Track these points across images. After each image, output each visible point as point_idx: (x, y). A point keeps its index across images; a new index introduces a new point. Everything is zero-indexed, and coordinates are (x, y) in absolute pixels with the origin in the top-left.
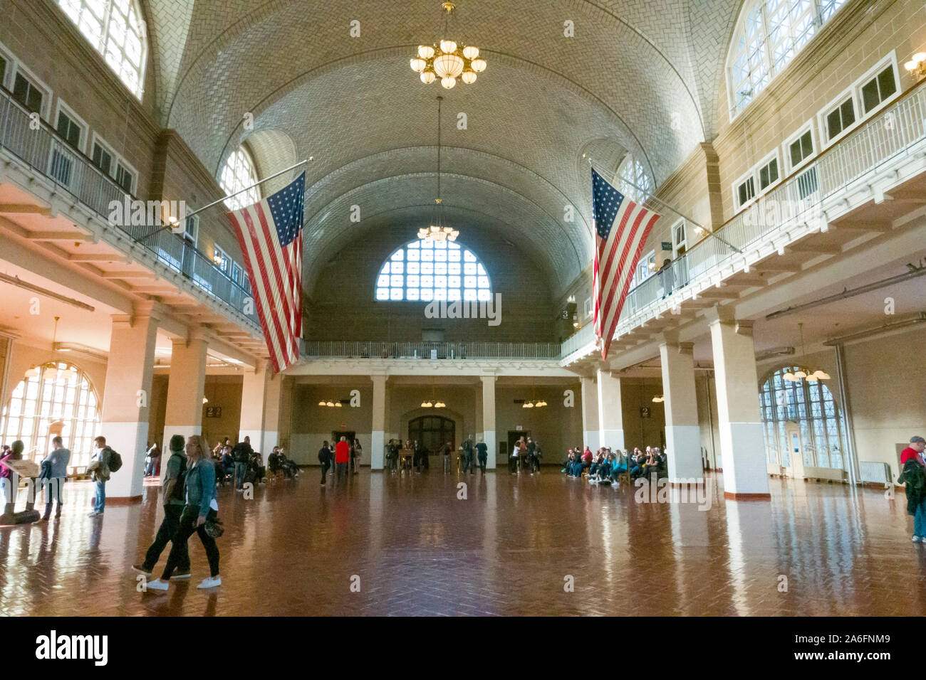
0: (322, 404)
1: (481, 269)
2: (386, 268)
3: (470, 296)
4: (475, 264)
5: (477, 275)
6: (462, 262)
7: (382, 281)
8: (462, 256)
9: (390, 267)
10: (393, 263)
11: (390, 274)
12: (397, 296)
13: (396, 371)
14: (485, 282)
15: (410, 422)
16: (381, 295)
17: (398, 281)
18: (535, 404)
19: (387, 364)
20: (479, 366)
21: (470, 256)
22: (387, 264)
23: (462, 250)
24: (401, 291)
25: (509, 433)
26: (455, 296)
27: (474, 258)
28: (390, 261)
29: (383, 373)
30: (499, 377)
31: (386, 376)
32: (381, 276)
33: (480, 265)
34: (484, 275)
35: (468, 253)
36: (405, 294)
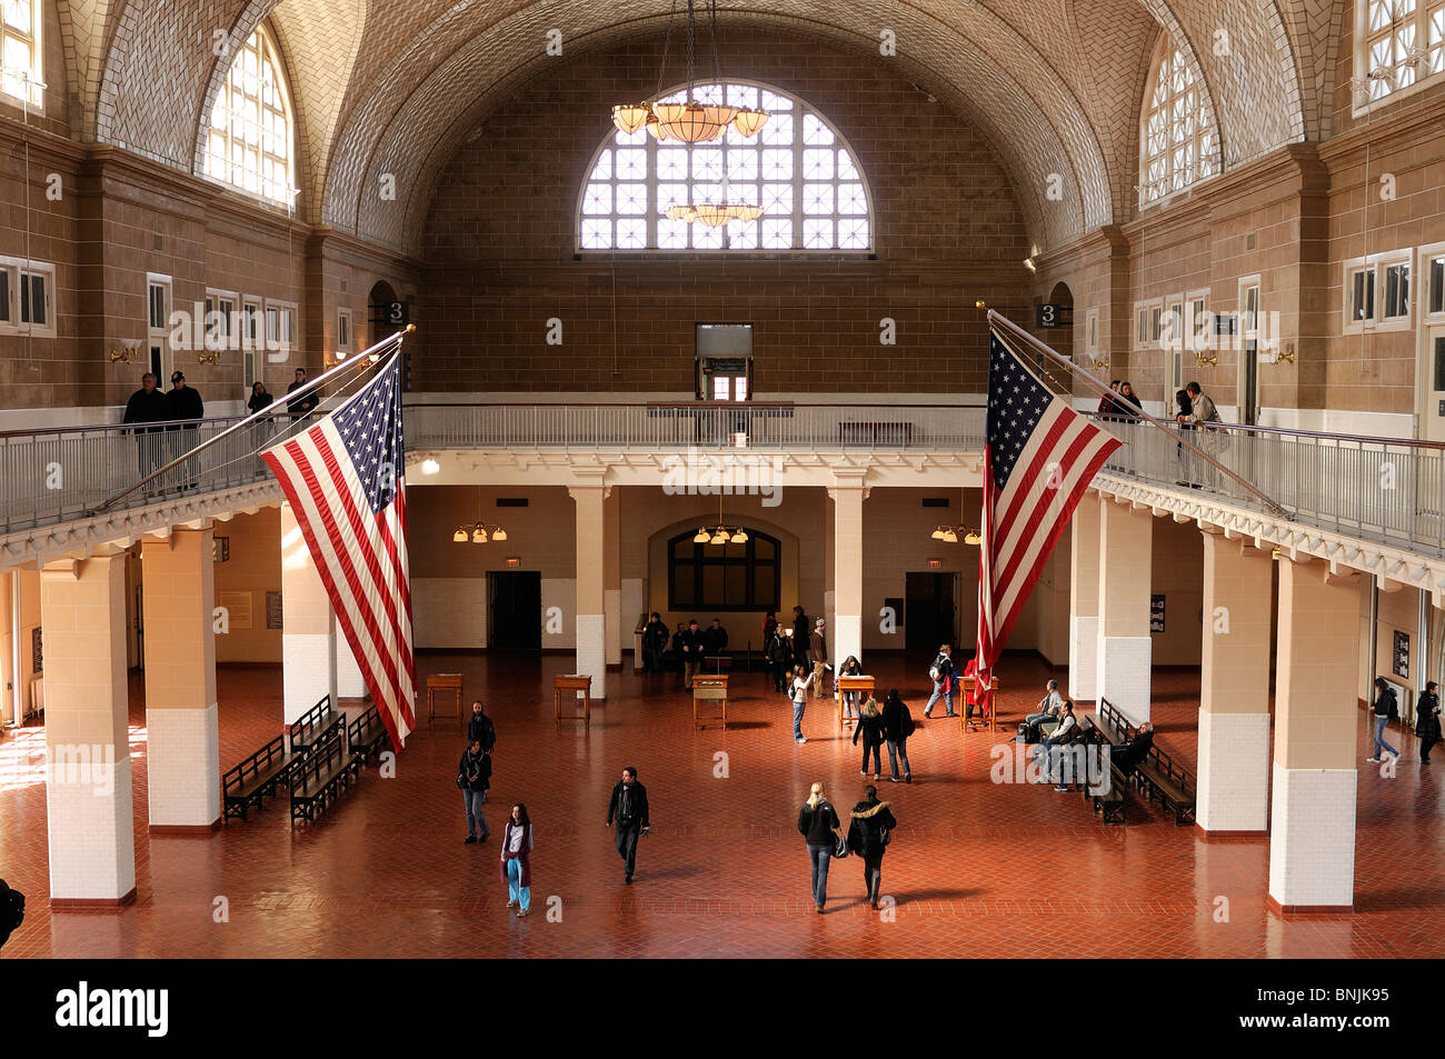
0: (460, 537)
1: (848, 166)
2: (602, 167)
3: (818, 238)
4: (829, 154)
5: (836, 182)
6: (798, 147)
7: (594, 199)
8: (798, 129)
9: (614, 164)
10: (620, 153)
11: (614, 182)
12: (632, 238)
13: (626, 478)
14: (856, 199)
15: (672, 544)
16: (593, 236)
17: (633, 199)
18: (961, 537)
19: (607, 460)
20: (826, 465)
21: (817, 130)
22: (606, 156)
23: (797, 115)
24: (640, 227)
25: (909, 575)
26: (778, 238)
27: (827, 136)
28: (614, 147)
29: (598, 482)
30: (874, 489)
31: (605, 489)
32: (591, 187)
33: (844, 156)
34: (853, 182)
35: (811, 122)
36: (652, 234)
